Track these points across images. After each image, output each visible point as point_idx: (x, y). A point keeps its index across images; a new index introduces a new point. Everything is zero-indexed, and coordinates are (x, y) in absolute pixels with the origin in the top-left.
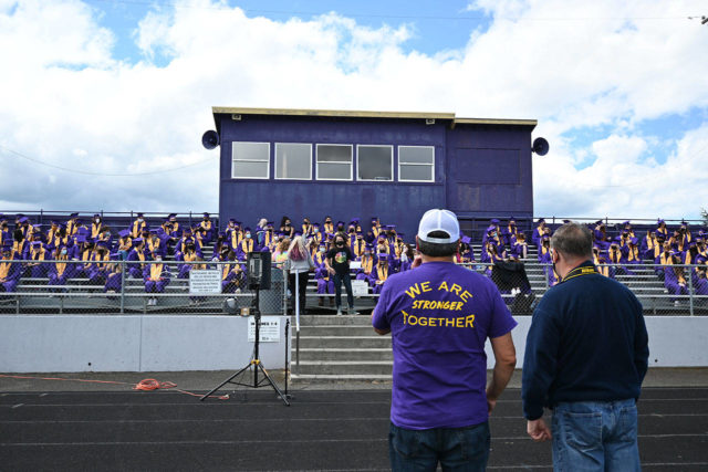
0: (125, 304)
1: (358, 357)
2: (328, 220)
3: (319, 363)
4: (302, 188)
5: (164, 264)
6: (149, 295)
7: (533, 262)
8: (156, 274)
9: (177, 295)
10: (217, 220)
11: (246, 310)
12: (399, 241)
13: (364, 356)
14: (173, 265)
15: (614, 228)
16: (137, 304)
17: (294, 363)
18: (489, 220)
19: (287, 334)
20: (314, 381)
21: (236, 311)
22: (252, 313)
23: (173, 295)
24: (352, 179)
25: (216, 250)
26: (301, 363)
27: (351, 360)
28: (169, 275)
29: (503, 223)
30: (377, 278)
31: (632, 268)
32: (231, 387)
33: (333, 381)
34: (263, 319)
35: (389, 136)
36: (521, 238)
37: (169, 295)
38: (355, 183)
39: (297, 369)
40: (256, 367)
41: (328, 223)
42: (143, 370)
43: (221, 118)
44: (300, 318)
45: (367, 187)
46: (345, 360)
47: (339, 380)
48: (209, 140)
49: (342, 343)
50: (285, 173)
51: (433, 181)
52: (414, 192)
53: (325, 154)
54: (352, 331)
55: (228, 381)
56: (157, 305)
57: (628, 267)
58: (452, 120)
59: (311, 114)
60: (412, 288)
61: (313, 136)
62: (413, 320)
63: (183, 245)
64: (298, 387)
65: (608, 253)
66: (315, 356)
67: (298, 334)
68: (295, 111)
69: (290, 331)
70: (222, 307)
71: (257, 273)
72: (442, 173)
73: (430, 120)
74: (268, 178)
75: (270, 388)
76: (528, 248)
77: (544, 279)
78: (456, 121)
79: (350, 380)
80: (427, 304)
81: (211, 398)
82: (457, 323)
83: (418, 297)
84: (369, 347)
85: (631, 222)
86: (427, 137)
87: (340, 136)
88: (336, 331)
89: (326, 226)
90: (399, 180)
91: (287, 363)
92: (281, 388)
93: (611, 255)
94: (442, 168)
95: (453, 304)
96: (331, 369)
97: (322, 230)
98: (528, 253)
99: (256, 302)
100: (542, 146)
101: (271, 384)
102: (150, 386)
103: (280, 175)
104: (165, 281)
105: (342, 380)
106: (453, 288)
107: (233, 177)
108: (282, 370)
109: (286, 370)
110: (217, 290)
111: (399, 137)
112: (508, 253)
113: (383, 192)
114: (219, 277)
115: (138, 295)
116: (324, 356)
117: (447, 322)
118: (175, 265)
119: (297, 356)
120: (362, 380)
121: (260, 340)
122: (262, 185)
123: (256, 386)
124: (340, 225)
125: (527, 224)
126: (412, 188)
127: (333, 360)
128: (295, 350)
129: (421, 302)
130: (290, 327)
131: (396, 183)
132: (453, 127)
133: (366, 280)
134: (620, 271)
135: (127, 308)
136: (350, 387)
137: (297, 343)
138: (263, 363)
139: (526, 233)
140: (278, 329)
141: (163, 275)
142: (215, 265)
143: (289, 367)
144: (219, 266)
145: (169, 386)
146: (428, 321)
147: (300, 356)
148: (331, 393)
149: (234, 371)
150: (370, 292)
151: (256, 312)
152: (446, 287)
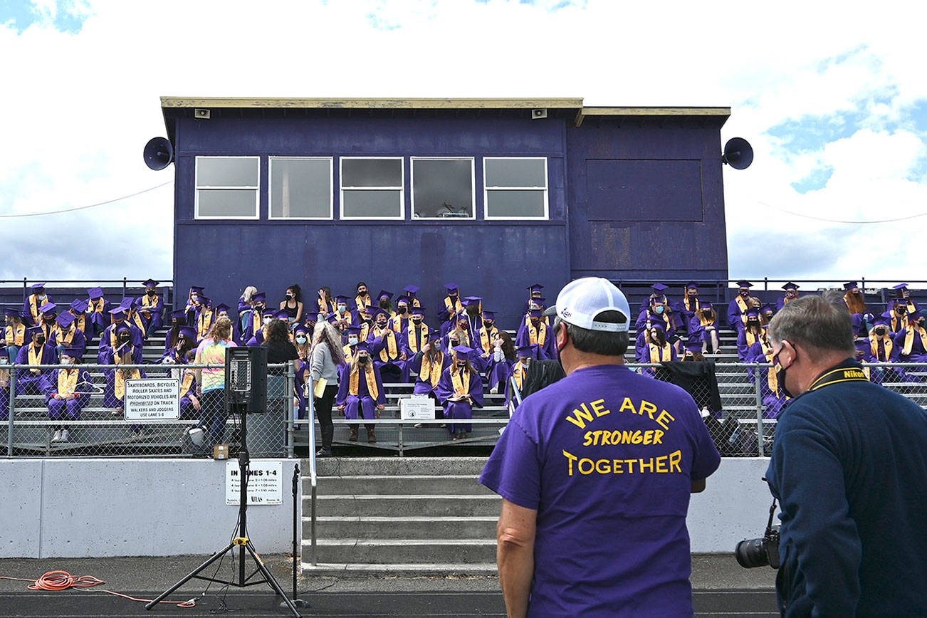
0: (14, 440)
1: (422, 532)
2: (362, 289)
3: (352, 543)
4: (315, 233)
5: (81, 370)
6: (57, 423)
7: (730, 360)
8: (66, 386)
9: (104, 422)
10: (170, 292)
11: (222, 449)
12: (488, 325)
13: (431, 530)
14: (94, 370)
15: (877, 297)
16: (36, 440)
17: (308, 542)
18: (649, 286)
19: (295, 491)
20: (343, 576)
21: (203, 452)
22: (232, 454)
23: (97, 422)
24: (402, 217)
25: (169, 344)
26: (319, 542)
27: (408, 538)
28: (90, 389)
29: (674, 291)
30: (450, 389)
31: (913, 369)
32: (198, 586)
33: (377, 574)
34: (254, 464)
35: (467, 141)
36: (707, 315)
37: (90, 422)
38: (407, 224)
39: (314, 554)
40: (242, 550)
41: (363, 294)
42: (44, 556)
43: (176, 115)
44: (318, 464)
45: (429, 230)
46: (398, 537)
47: (388, 573)
48: (156, 153)
49: (391, 508)
50: (285, 210)
51: (546, 217)
52: (512, 238)
53: (355, 174)
54: (409, 486)
55: (194, 575)
56: (69, 439)
57: (907, 368)
58: (578, 110)
59: (330, 106)
60: (576, 412)
61: (336, 144)
62: (586, 467)
63: (113, 337)
64: (315, 586)
65: (868, 343)
66: (343, 530)
67: (314, 492)
68: (302, 101)
69: (300, 485)
70: (180, 443)
71: (242, 384)
72: (562, 204)
73: (538, 111)
74: (257, 217)
75: (267, 587)
76: (719, 335)
77: (752, 390)
78: (584, 112)
79: (407, 572)
80: (607, 437)
81: (162, 604)
82: (656, 465)
83: (591, 426)
84: (440, 515)
85: (910, 286)
86: (534, 142)
87: (381, 141)
88: (381, 487)
89: (358, 301)
90: (487, 218)
91: (295, 542)
92: (286, 587)
93: (875, 346)
94: (561, 193)
95: (648, 434)
96: (373, 555)
97: (352, 308)
98: (720, 343)
99: (240, 434)
100: (740, 153)
101: (268, 580)
102: (57, 584)
103: (277, 210)
104: (82, 398)
105: (393, 573)
106: (643, 408)
107: (197, 217)
108: (287, 555)
109: (295, 555)
110: (172, 414)
111: (485, 142)
112: (683, 343)
113: (459, 239)
114: (175, 391)
115: (37, 423)
116: (360, 530)
117: (642, 466)
118: (101, 370)
119: (313, 530)
120: (429, 574)
121: (249, 502)
122: (246, 229)
123: (242, 584)
124: (384, 298)
125: (717, 290)
126: (508, 230)
127: (376, 538)
128: (309, 519)
129: (597, 434)
130: (301, 478)
131: (480, 222)
132: (579, 122)
133: (432, 395)
134: (891, 375)
135: (18, 445)
136: (407, 586)
137: (312, 508)
138: (254, 543)
139: (715, 307)
140: (279, 483)
141: (79, 388)
142: (168, 371)
143: (300, 550)
144: (174, 373)
145: (93, 582)
146: (611, 464)
147: (318, 530)
148: (374, 596)
149: (205, 558)
150: (439, 415)
151: (241, 453)
152: (631, 406)
